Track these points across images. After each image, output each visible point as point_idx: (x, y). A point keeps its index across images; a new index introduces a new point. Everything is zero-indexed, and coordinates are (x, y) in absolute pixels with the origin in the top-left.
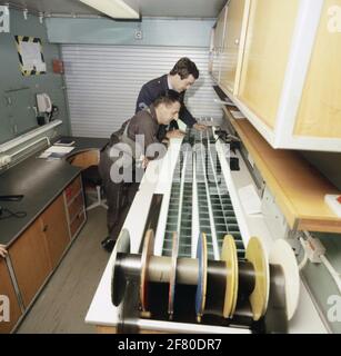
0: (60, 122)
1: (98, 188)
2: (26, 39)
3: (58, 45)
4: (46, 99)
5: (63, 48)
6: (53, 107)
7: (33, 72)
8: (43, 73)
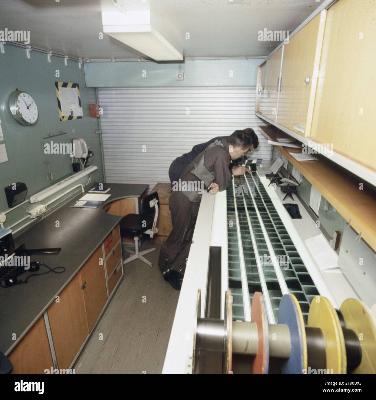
0: (95, 168)
1: (136, 239)
2: (65, 85)
3: (95, 89)
4: (83, 145)
5: (100, 92)
6: (89, 152)
7: (70, 118)
8: (79, 118)
